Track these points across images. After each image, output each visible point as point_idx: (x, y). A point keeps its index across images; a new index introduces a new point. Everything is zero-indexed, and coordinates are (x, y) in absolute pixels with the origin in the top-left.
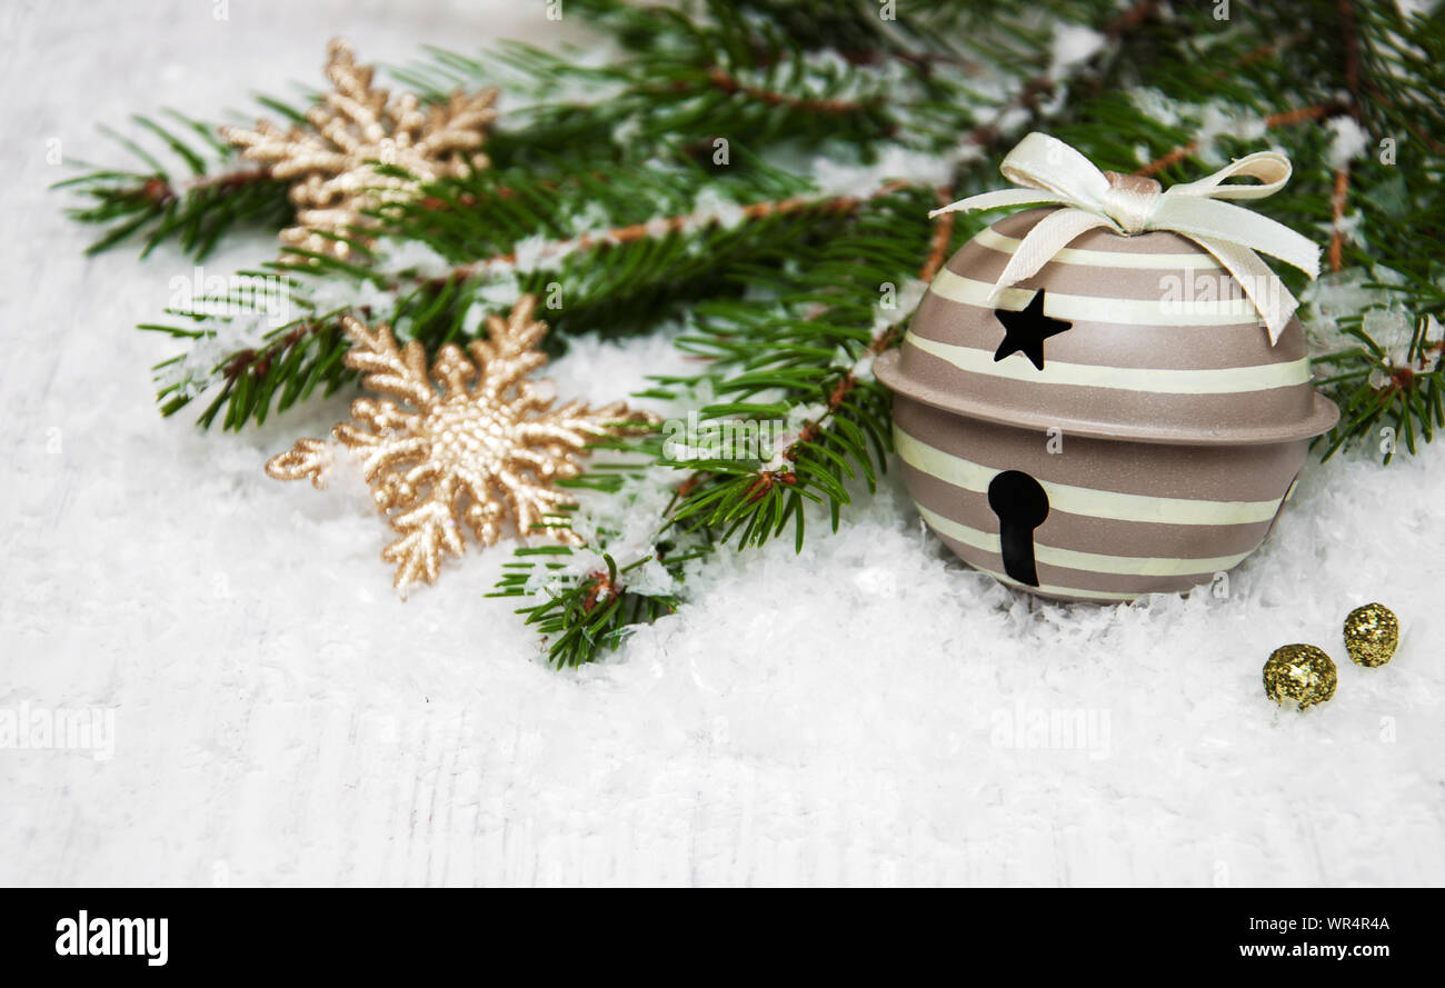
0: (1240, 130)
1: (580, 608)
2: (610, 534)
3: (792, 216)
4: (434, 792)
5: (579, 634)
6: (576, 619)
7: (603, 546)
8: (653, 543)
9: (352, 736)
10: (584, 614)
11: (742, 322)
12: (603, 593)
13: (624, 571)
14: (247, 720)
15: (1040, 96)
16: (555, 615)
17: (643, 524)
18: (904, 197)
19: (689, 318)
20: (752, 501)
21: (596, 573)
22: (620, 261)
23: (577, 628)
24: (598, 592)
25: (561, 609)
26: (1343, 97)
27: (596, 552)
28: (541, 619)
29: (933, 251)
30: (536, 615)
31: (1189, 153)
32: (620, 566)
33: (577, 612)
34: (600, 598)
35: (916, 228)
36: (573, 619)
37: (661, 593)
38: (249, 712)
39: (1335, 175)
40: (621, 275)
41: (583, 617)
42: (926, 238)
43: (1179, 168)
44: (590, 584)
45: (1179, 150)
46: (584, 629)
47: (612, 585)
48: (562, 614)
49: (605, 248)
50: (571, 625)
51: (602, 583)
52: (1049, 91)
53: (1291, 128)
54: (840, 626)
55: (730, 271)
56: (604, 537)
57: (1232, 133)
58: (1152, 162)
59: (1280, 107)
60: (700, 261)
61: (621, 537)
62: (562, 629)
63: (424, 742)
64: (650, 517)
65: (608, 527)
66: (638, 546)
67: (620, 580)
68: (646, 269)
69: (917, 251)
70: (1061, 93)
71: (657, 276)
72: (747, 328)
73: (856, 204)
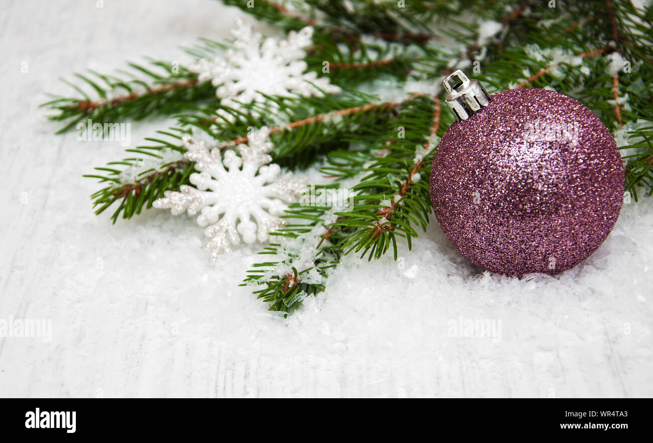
0: (571, 61)
1: (282, 290)
2: (294, 256)
3: (368, 112)
4: (225, 377)
5: (282, 302)
6: (280, 296)
7: (291, 261)
8: (313, 261)
9: (187, 354)
10: (284, 293)
11: (350, 160)
12: (292, 283)
13: (300, 274)
14: (141, 349)
15: (476, 52)
16: (270, 294)
17: (309, 252)
18: (419, 100)
19: (325, 159)
20: (374, 239)
21: (288, 274)
22: (294, 137)
23: (280, 299)
24: (289, 283)
25: (272, 291)
26: (612, 44)
27: (288, 265)
28: (264, 296)
29: (435, 123)
30: (262, 294)
31: (547, 71)
32: (299, 271)
33: (280, 292)
34: (290, 286)
35: (426, 114)
36: (279, 296)
37: (316, 283)
38: (141, 345)
39: (612, 79)
40: (294, 144)
41: (283, 295)
42: (430, 117)
43: (543, 78)
44: (286, 278)
45: (542, 70)
46: (284, 300)
47: (295, 280)
48: (273, 293)
49: (286, 132)
50: (278, 298)
51: (291, 279)
52: (479, 50)
53: (591, 59)
54: (401, 293)
55: (343, 137)
56: (292, 258)
57: (567, 61)
58: (532, 76)
59: (586, 50)
60: (329, 136)
61: (299, 257)
62: (274, 300)
63: (219, 355)
64: (311, 248)
65: (293, 253)
66: (307, 261)
67: (298, 277)
68: (305, 139)
69: (427, 124)
70: (484, 51)
71: (311, 142)
72: (351, 162)
73: (396, 105)
